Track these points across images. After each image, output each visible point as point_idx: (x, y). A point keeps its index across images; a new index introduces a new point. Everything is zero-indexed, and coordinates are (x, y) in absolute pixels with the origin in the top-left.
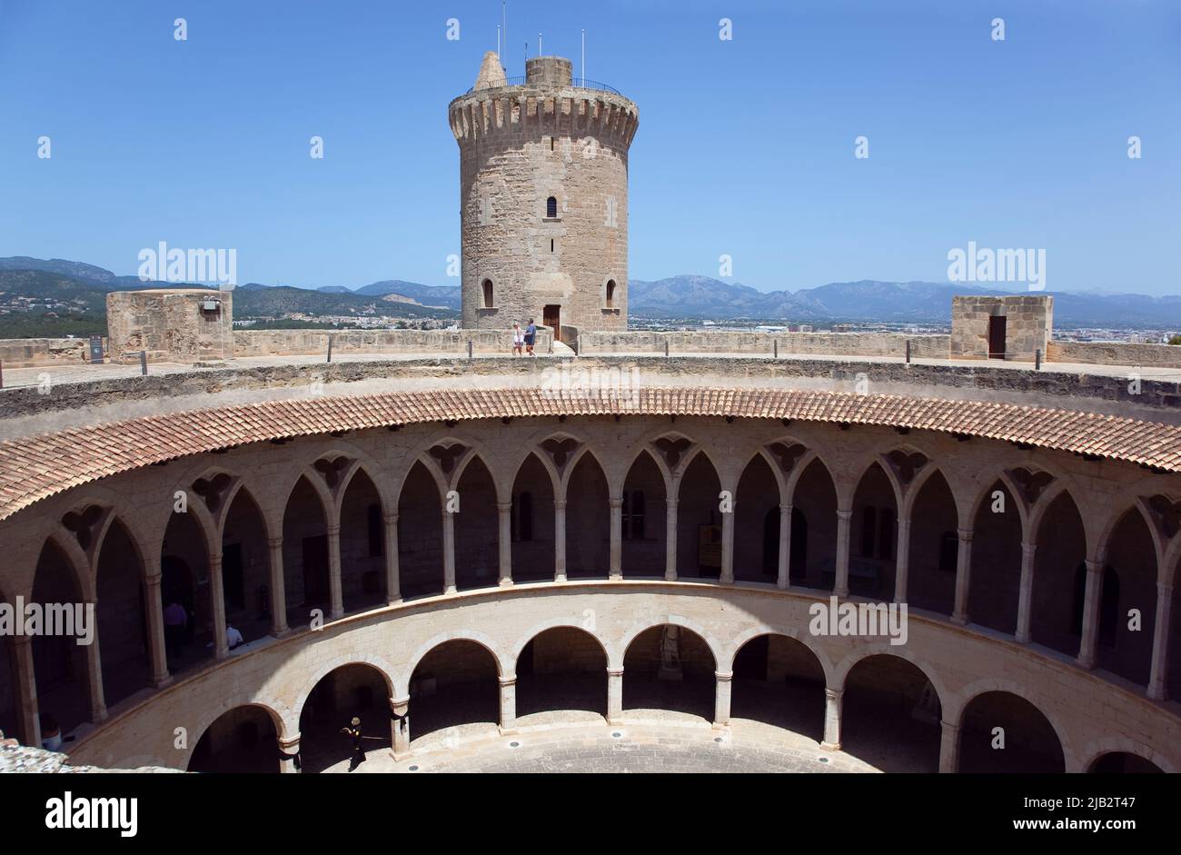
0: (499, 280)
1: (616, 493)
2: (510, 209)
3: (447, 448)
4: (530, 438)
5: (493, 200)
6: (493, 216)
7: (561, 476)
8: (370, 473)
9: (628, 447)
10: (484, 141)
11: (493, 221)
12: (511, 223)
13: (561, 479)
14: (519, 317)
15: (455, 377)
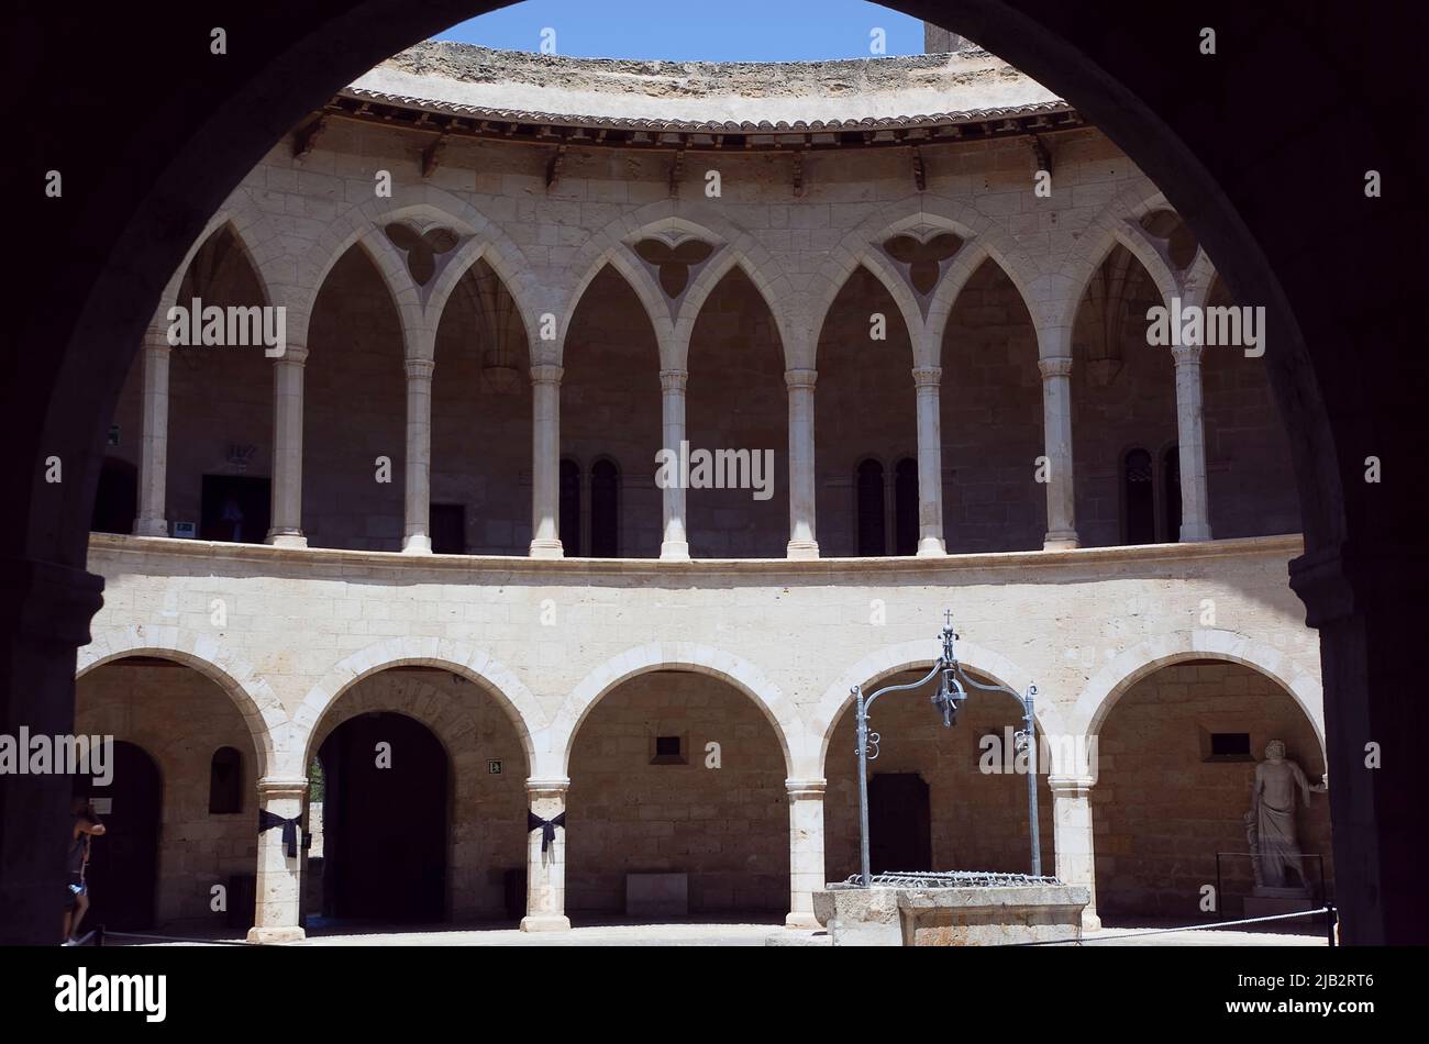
1: (1053, 345)
3: (673, 244)
4: (855, 228)
7: (924, 310)
8: (504, 272)
9: (1076, 236)
13: (925, 319)
15: (690, 100)
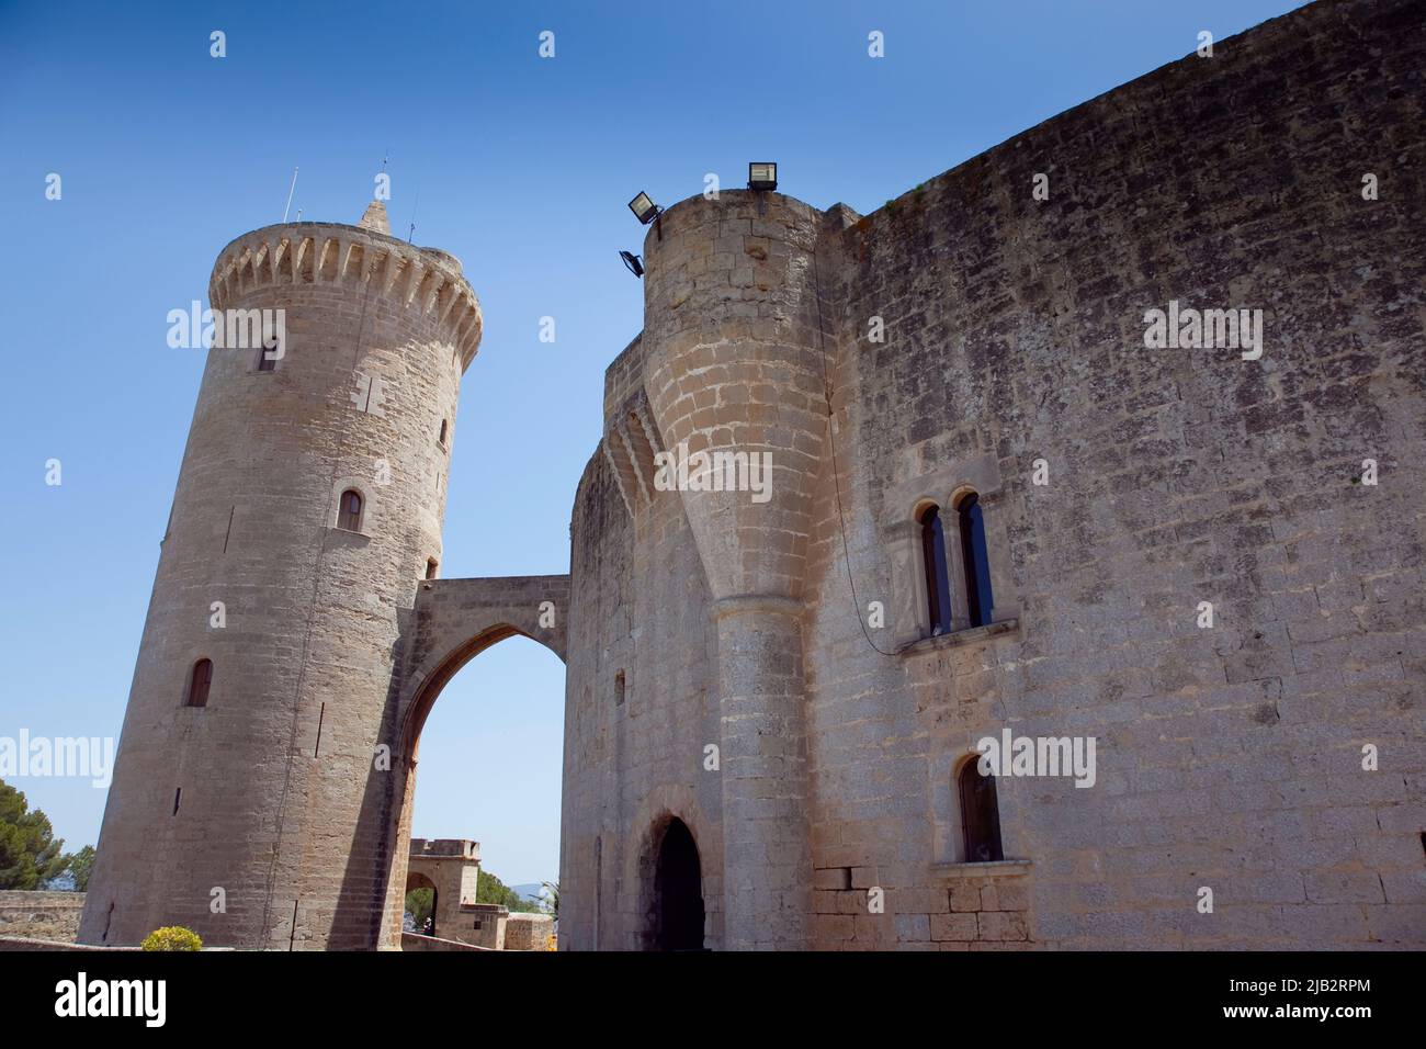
0: (377, 497)
2: (408, 409)
5: (386, 384)
6: (380, 405)
10: (381, 301)
11: (381, 412)
12: (406, 426)
14: (397, 561)
